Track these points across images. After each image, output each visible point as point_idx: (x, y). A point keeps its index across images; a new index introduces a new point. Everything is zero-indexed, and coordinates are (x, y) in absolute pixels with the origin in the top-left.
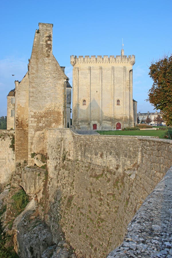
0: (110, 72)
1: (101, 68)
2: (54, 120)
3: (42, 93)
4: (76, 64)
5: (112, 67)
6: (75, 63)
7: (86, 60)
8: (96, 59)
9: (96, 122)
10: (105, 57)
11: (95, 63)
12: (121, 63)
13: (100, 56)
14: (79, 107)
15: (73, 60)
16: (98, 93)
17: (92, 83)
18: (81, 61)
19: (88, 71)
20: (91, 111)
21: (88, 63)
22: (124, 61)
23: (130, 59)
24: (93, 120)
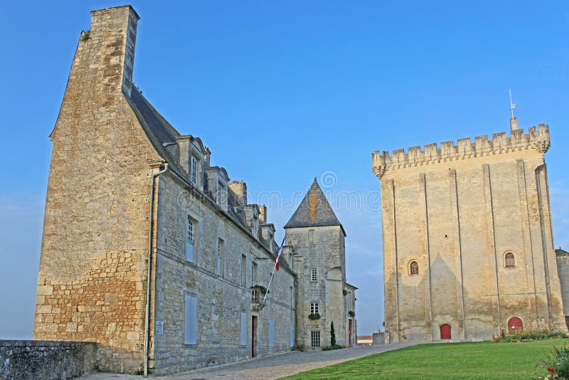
0: (478, 180)
1: (453, 173)
2: (115, 310)
3: (82, 221)
4: (387, 173)
5: (483, 166)
6: (385, 170)
7: (411, 157)
8: (439, 152)
9: (448, 319)
10: (463, 144)
11: (436, 161)
12: (507, 152)
13: (447, 143)
14: (399, 282)
15: (378, 162)
16: (450, 239)
17: (431, 215)
18: (398, 162)
19: (419, 186)
20: (433, 290)
21: (419, 164)
22: (518, 145)
23: (534, 137)
24: (441, 314)
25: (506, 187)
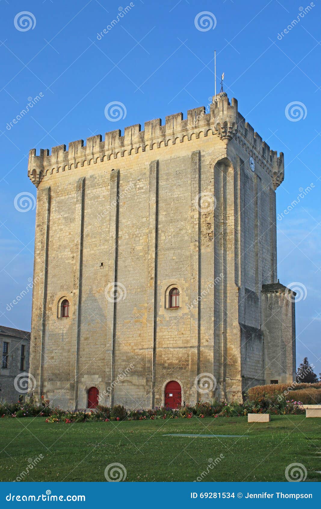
0: (144, 184)
1: (115, 176)
4: (45, 179)
6: (42, 175)
7: (71, 156)
8: (103, 146)
9: (96, 381)
10: (130, 132)
11: (99, 160)
12: (182, 141)
14: (47, 328)
15: (32, 165)
16: (106, 268)
17: (88, 235)
18: (57, 163)
19: (76, 196)
20: (82, 339)
21: (79, 165)
22: (196, 131)
23: (215, 117)
24: (89, 373)
25: (177, 193)
